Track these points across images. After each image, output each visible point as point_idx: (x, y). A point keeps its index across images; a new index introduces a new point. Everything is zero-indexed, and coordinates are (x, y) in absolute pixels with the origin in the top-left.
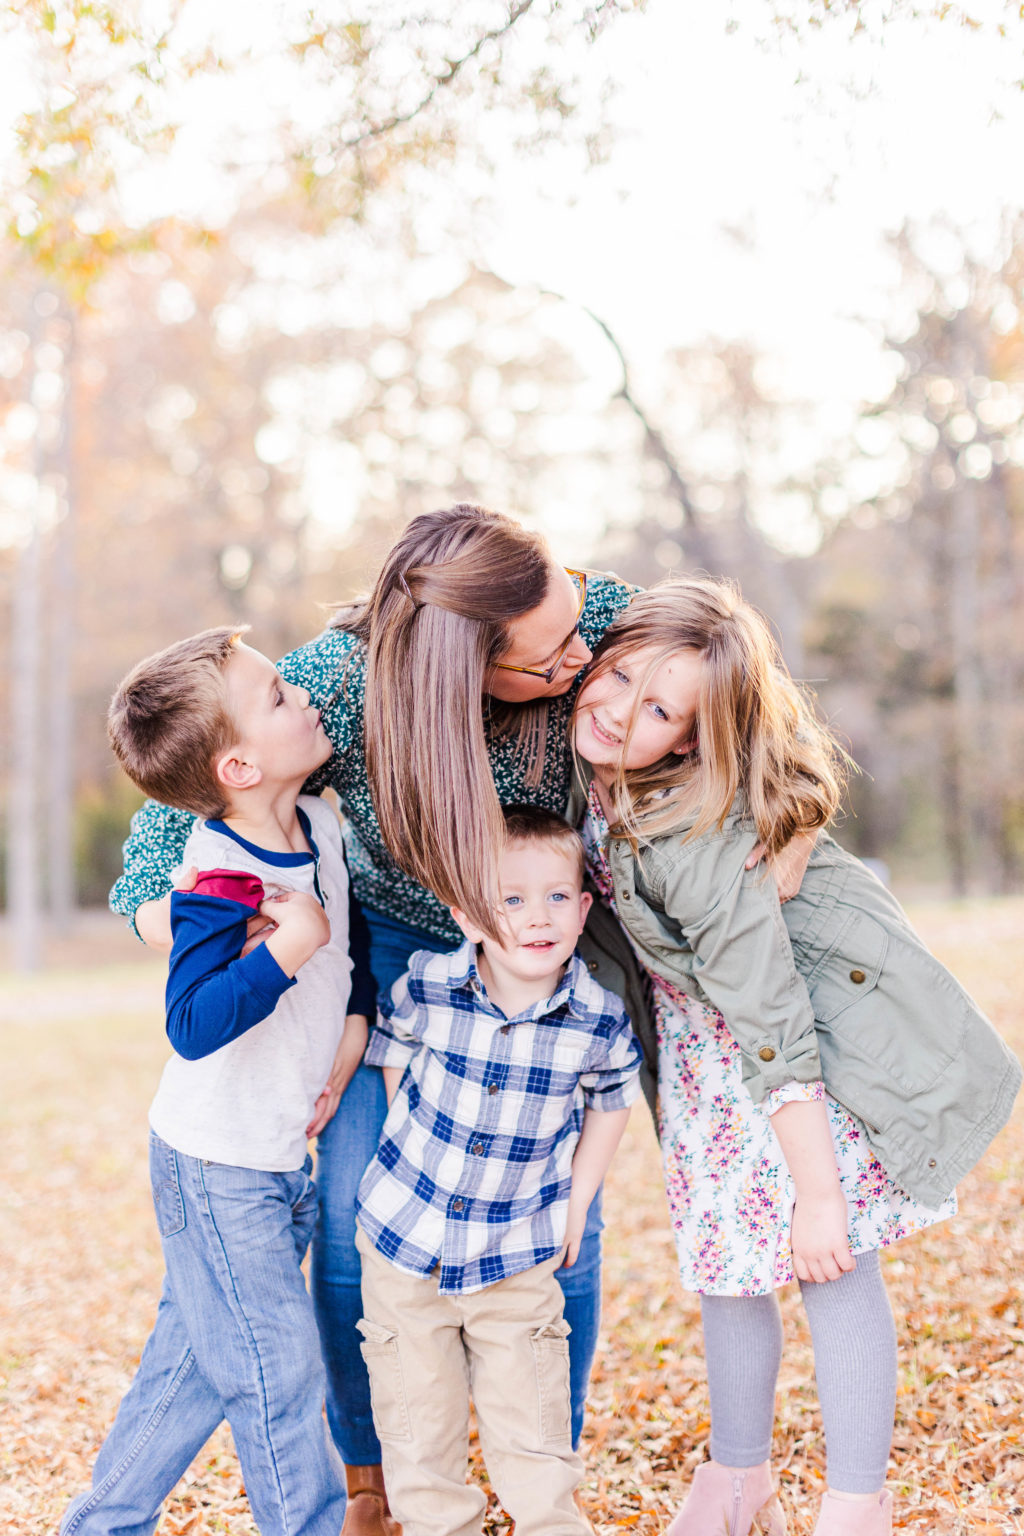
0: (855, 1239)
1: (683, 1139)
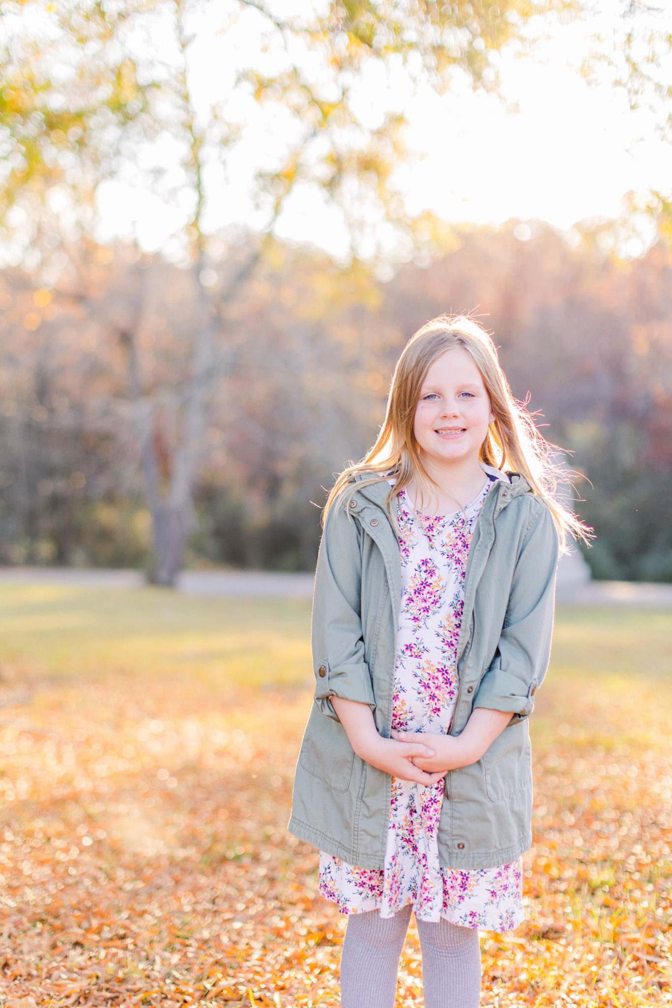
0: (483, 919)
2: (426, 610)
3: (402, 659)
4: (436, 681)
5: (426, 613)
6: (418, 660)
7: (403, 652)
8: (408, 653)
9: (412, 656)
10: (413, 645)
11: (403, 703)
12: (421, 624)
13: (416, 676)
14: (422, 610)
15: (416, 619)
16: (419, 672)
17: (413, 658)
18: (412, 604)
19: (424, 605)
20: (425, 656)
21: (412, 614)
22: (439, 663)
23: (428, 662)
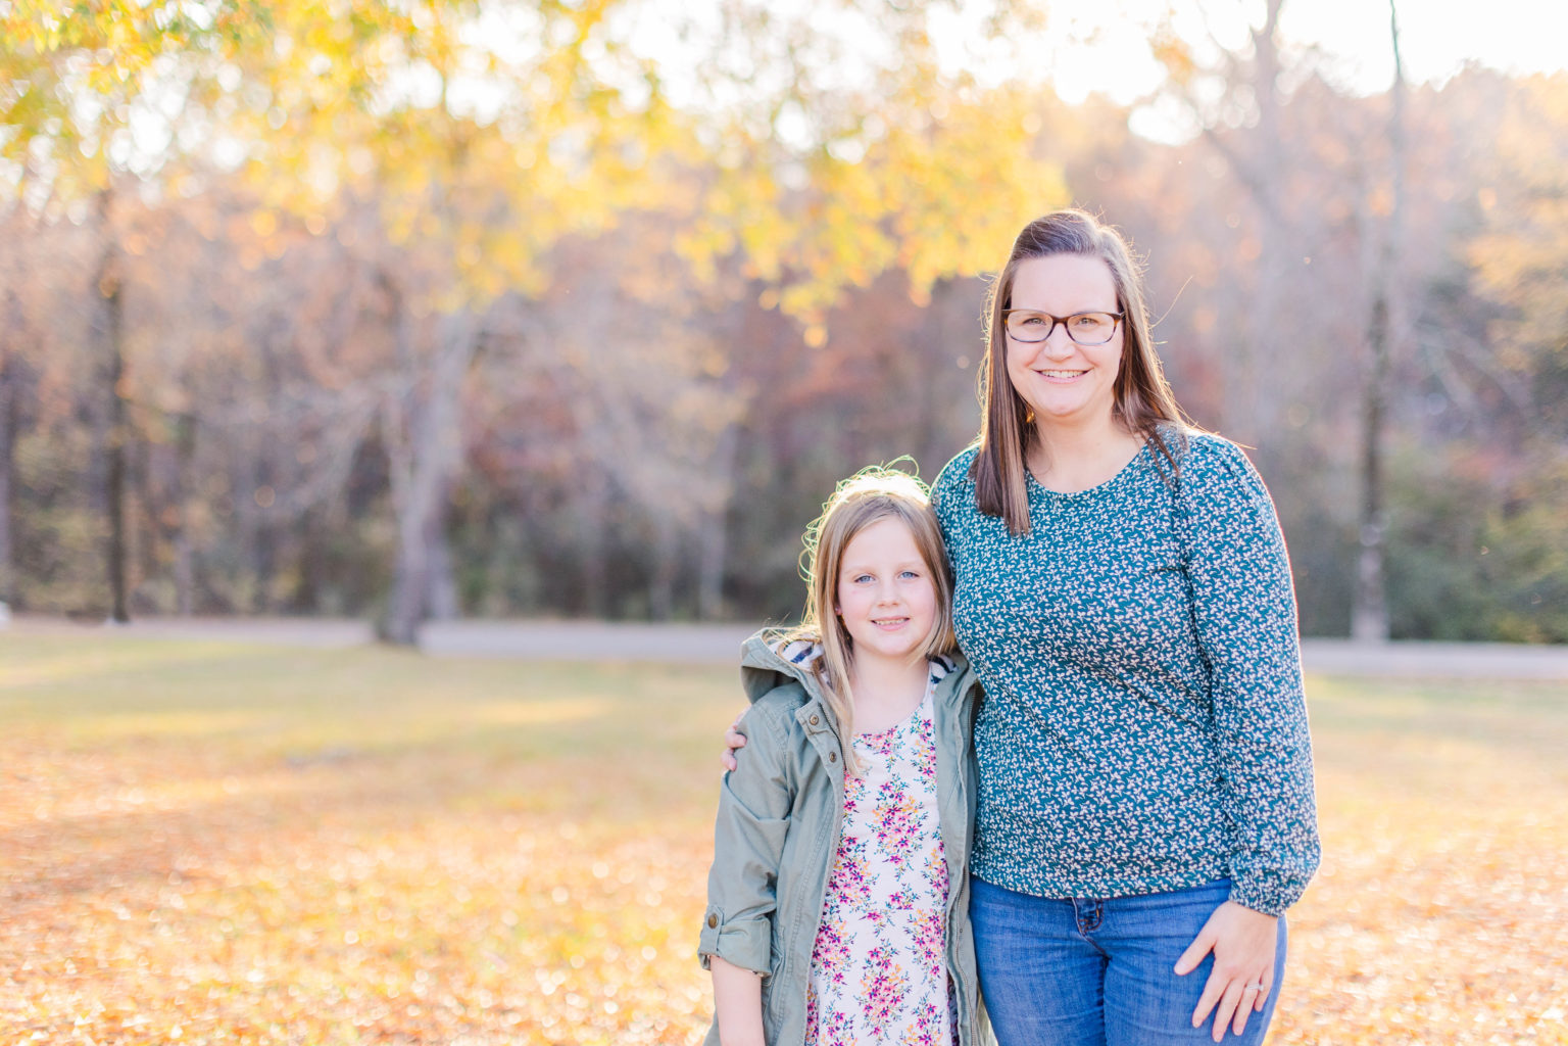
1: (839, 1008)
2: (904, 843)
3: (889, 914)
4: (929, 933)
5: (905, 847)
6: (908, 912)
7: (889, 905)
8: (896, 905)
9: (900, 908)
10: (900, 894)
11: (898, 969)
12: (903, 864)
13: (908, 932)
14: (899, 845)
15: (895, 859)
16: (911, 926)
17: (902, 910)
18: (886, 840)
19: (899, 837)
20: (916, 904)
21: (888, 854)
22: (931, 910)
23: (920, 912)
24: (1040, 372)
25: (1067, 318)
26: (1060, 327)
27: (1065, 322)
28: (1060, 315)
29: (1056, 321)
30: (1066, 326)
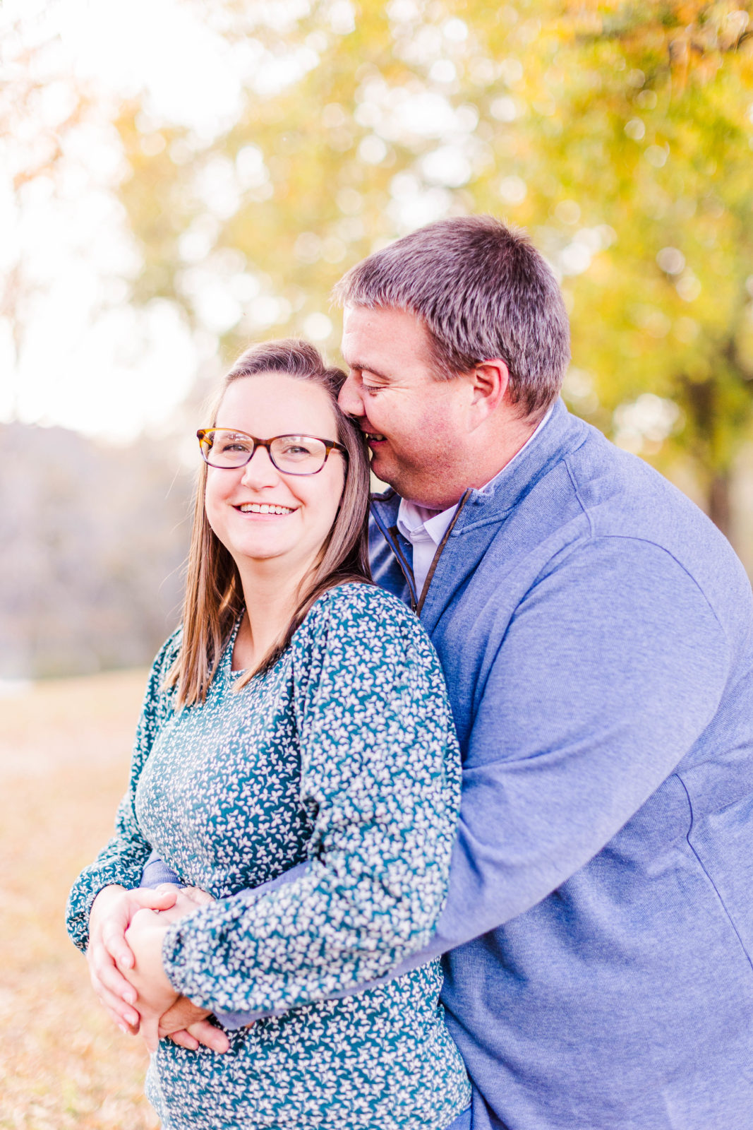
24: (238, 508)
25: (271, 440)
26: (262, 451)
27: (267, 445)
28: (264, 437)
29: (258, 443)
30: (269, 451)
